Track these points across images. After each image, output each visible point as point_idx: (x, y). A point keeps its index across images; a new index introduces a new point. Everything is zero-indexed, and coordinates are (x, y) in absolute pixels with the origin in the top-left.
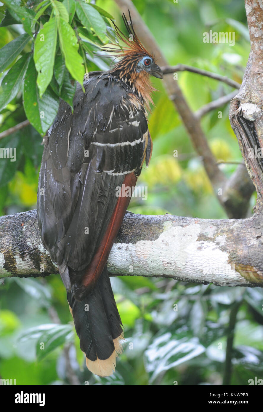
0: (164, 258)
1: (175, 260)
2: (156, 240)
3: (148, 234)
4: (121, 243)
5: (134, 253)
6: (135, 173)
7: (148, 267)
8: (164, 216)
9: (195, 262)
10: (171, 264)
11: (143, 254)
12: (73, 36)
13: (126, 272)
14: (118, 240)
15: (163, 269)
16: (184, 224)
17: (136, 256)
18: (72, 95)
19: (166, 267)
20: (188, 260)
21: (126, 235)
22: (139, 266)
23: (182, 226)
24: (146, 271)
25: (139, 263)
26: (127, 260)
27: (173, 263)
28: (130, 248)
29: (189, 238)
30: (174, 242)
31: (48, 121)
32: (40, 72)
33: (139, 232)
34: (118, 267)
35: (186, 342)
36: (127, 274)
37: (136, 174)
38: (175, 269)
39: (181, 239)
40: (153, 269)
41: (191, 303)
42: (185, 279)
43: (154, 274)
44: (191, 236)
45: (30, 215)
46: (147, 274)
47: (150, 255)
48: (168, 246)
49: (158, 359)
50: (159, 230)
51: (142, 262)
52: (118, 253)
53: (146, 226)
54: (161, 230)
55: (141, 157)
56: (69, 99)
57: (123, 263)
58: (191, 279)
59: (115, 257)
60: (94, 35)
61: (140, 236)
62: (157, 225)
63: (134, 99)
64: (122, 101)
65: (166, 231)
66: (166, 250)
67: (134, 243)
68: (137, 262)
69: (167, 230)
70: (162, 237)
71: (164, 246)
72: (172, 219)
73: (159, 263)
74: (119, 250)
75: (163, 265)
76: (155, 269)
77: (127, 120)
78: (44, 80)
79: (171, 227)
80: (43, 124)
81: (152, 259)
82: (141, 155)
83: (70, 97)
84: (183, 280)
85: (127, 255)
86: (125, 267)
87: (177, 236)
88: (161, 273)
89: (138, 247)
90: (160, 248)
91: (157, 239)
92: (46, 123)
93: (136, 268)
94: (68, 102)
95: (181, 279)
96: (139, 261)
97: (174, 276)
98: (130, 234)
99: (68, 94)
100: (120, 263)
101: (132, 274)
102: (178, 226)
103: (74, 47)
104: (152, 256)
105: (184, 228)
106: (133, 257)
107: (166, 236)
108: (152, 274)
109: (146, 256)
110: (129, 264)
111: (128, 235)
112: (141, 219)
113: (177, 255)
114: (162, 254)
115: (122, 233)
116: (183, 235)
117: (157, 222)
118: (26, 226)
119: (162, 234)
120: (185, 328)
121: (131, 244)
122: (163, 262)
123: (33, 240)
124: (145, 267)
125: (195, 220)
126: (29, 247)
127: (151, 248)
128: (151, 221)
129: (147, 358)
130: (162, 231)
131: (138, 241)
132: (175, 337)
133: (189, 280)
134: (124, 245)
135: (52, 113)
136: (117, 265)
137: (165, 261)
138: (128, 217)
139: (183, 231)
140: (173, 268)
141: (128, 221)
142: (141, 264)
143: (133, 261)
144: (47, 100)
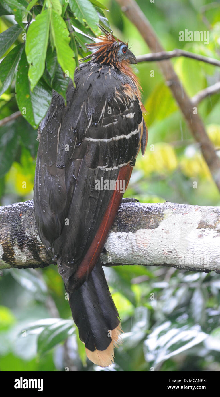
0: (165, 246)
1: (176, 248)
2: (156, 229)
3: (147, 223)
4: (121, 233)
5: (134, 242)
6: (130, 163)
7: (148, 256)
8: (164, 204)
9: (196, 250)
10: (172, 252)
11: (144, 243)
12: (65, 29)
13: (126, 262)
14: (118, 230)
15: (164, 258)
16: (184, 212)
17: (137, 245)
18: (65, 87)
19: (167, 256)
20: (189, 248)
21: (126, 223)
22: (139, 256)
23: (182, 214)
24: (147, 260)
25: (139, 252)
26: (127, 249)
27: (174, 252)
28: (130, 237)
29: (189, 226)
30: (174, 230)
31: (41, 114)
32: (32, 64)
33: (138, 221)
34: (118, 256)
35: (186, 330)
36: (127, 264)
37: (132, 165)
38: (175, 257)
39: (182, 227)
40: (154, 258)
41: (192, 291)
42: (186, 268)
43: (155, 263)
44: (192, 224)
45: (28, 206)
46: (148, 264)
47: (150, 243)
48: (169, 234)
49: (158, 348)
50: (160, 218)
51: (143, 250)
52: (118, 242)
53: (145, 215)
54: (161, 218)
55: (137, 147)
56: (62, 91)
57: (124, 253)
58: (193, 267)
59: (115, 247)
60: (87, 27)
61: (140, 225)
62: (157, 213)
63: (128, 90)
64: (115, 93)
65: (167, 220)
66: (167, 239)
67: (134, 231)
68: (137, 251)
69: (168, 218)
70: (162, 225)
71: (165, 234)
72: (172, 207)
73: (159, 251)
74: (119, 239)
75: (163, 254)
76: (156, 258)
77: (121, 113)
78: (36, 73)
79: (171, 215)
80: (36, 116)
81: (153, 248)
82: (137, 145)
83: (63, 89)
84: (184, 268)
85: (127, 244)
86: (125, 256)
87: (177, 224)
88: (161, 261)
89: (138, 236)
90: (160, 236)
91: (157, 227)
92: (39, 115)
93: (137, 257)
94: (61, 94)
95: (182, 268)
96: (140, 250)
97: (175, 264)
98: (130, 223)
99: (62, 86)
100: (120, 253)
101: (132, 264)
102: (178, 214)
103: (65, 40)
104: (153, 245)
105: (184, 216)
106: (133, 246)
107: (166, 224)
108: (152, 263)
109: (146, 245)
110: (129, 253)
111: (128, 223)
112: (140, 208)
113: (178, 243)
114: (163, 243)
115: (122, 222)
116: (184, 223)
117: (156, 210)
118: (24, 216)
119: (163, 222)
120: (185, 316)
121: (131, 232)
122: (164, 250)
123: (31, 230)
124: (145, 256)
125: (195, 207)
126: (27, 237)
127: (151, 237)
128: (150, 209)
129: (147, 347)
130: (163, 219)
131: (138, 230)
132: (175, 325)
133: (190, 268)
134: (124, 234)
135: (45, 105)
136: (117, 254)
137: (166, 250)
138: (127, 206)
139: (184, 219)
140: (174, 257)
141: (128, 210)
142: (141, 253)
143: (133, 250)
144: (40, 92)
